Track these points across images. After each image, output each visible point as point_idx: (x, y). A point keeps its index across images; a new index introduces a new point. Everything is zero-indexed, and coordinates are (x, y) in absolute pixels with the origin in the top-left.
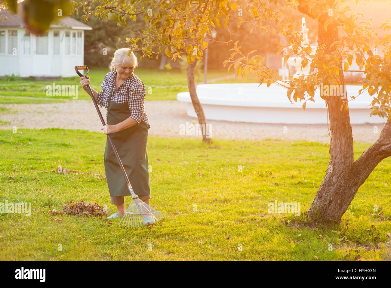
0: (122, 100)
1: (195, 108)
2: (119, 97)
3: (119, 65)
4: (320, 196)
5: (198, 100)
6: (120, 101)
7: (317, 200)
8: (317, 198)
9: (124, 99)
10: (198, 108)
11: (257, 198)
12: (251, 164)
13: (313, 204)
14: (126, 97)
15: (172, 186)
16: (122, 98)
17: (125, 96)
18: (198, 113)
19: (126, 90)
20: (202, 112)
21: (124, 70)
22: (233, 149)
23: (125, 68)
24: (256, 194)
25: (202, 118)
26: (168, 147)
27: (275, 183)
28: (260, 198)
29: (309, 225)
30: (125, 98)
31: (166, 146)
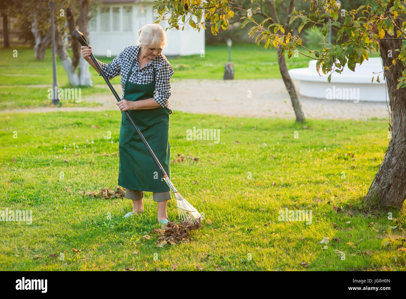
0: (148, 81)
1: (286, 85)
2: (144, 77)
3: (147, 45)
4: (377, 180)
5: (289, 76)
6: (145, 82)
7: (375, 184)
8: (375, 182)
9: (149, 80)
10: (289, 85)
11: (323, 183)
12: (338, 146)
13: (371, 188)
14: (152, 77)
15: (236, 169)
16: (148, 78)
17: (150, 76)
18: (289, 91)
19: (152, 70)
20: (294, 90)
21: (152, 51)
22: (327, 129)
23: (152, 49)
24: (323, 178)
25: (294, 96)
26: (255, 128)
27: (352, 167)
28: (326, 182)
29: (364, 211)
30: (150, 78)
31: (254, 127)
